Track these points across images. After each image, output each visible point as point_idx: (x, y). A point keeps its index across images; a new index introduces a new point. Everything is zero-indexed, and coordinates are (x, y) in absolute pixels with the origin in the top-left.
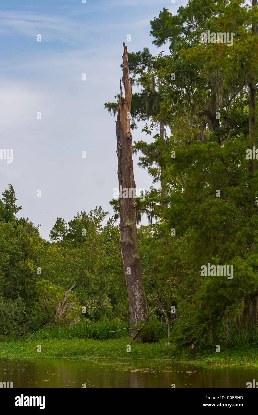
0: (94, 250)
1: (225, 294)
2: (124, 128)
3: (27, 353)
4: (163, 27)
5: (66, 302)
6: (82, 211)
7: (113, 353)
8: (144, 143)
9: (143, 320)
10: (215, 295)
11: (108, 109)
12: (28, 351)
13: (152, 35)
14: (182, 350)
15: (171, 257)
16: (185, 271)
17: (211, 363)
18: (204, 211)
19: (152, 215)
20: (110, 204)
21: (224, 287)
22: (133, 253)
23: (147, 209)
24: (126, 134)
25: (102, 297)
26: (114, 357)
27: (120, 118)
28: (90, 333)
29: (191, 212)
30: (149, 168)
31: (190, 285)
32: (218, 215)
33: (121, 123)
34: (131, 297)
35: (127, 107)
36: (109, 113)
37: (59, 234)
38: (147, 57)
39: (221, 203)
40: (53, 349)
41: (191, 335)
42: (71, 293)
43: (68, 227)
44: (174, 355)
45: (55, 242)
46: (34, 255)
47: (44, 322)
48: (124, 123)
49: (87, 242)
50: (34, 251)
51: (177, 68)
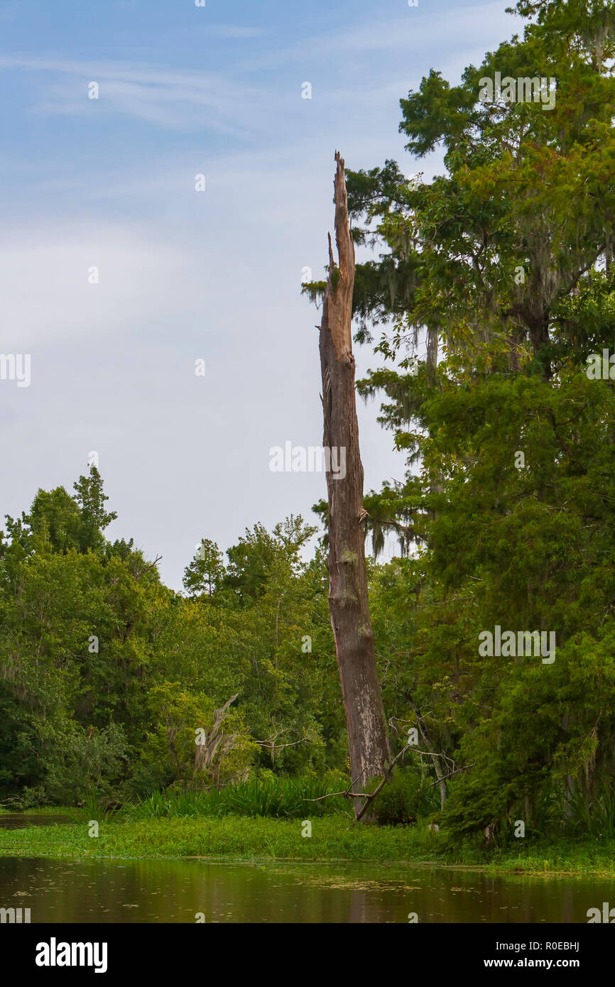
0: (285, 615)
1: (554, 716)
2: (338, 342)
3: (118, 849)
4: (429, 113)
5: (219, 732)
6: (255, 525)
7: (309, 848)
8: (390, 373)
9: (380, 774)
10: (530, 719)
11: (310, 294)
12: (121, 844)
13: (403, 131)
14: (461, 844)
15: (444, 631)
16: (477, 664)
17: (521, 870)
18: (510, 531)
19: (409, 535)
20: (314, 511)
21: (552, 700)
22: (359, 624)
23: (397, 522)
24: (343, 356)
25: (303, 722)
26: (311, 857)
27: (329, 321)
28: (264, 804)
29: (482, 534)
30: (399, 432)
31: (488, 696)
32: (540, 540)
33: (329, 330)
34: (353, 723)
35: (343, 295)
36: (313, 304)
37: (206, 577)
38: (393, 181)
39: (548, 514)
40: (175, 840)
41: (480, 808)
42: (232, 713)
43: (225, 561)
44: (443, 852)
45: (195, 595)
46: (148, 626)
47: (169, 779)
48: (337, 332)
49: (267, 596)
50: (147, 616)
51: (451, 211)
